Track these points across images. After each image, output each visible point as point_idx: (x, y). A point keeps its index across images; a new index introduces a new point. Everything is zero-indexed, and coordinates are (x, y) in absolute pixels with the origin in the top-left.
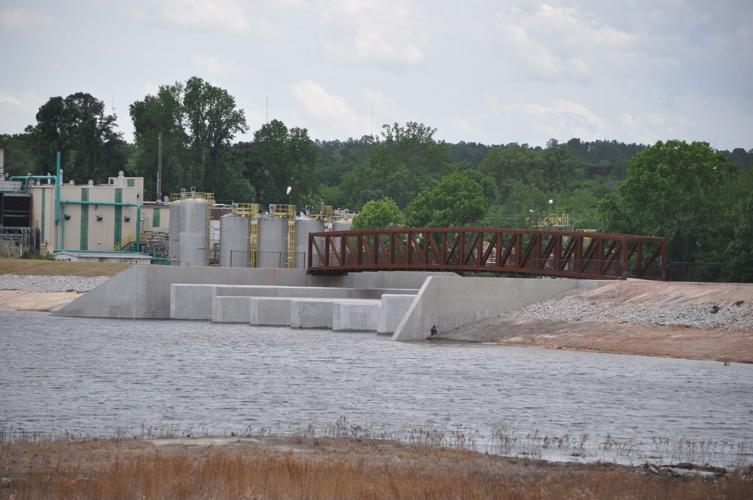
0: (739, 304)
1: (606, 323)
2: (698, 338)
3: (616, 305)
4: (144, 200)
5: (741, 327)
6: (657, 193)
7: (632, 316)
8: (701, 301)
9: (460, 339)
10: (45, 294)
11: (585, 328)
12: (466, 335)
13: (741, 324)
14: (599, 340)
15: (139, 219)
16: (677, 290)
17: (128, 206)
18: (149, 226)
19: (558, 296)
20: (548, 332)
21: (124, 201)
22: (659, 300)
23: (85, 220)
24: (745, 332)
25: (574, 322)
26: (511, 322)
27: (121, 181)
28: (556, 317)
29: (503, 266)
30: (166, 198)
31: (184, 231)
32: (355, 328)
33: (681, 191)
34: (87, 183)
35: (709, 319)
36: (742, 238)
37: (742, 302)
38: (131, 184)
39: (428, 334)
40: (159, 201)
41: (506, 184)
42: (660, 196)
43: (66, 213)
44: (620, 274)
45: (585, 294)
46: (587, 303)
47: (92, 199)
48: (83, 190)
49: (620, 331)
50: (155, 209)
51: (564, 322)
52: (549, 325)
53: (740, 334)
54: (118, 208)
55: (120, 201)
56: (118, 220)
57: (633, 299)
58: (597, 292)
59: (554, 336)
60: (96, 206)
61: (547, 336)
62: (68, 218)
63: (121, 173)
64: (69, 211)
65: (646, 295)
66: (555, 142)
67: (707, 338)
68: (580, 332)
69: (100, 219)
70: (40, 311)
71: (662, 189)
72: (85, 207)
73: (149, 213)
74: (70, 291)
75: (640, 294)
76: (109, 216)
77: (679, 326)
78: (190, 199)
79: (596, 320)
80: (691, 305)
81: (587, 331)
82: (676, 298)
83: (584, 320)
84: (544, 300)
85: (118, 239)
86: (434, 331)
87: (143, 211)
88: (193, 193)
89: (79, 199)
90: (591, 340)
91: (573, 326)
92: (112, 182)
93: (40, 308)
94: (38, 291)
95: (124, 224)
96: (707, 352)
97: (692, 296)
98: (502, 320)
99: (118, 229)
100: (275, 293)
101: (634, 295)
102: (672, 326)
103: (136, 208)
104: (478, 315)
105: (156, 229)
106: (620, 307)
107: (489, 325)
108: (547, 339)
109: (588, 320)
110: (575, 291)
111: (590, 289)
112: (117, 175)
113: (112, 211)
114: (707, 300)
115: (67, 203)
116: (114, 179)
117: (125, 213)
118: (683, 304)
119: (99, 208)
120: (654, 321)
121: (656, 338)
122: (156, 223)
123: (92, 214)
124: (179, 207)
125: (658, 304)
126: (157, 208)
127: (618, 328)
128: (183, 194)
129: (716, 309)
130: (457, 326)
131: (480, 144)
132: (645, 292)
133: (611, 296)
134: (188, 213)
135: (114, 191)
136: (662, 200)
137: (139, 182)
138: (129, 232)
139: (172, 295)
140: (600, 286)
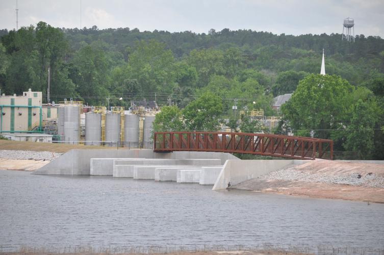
0: (370, 174)
1: (310, 182)
2: (353, 191)
3: (313, 173)
4: (43, 103)
5: (372, 185)
6: (312, 101)
7: (321, 179)
8: (352, 172)
9: (242, 188)
10: (16, 160)
11: (301, 184)
12: (244, 187)
13: (372, 184)
14: (309, 191)
15: (41, 114)
16: (341, 166)
17: (35, 107)
18: (45, 117)
19: (285, 168)
20: (283, 186)
21: (33, 105)
22: (333, 171)
23: (12, 115)
24: (374, 188)
25: (295, 181)
26: (265, 181)
27: (30, 93)
28: (286, 179)
29: (254, 151)
30: (53, 102)
31: (67, 121)
32: (187, 181)
33: (324, 100)
34: (13, 95)
35: (357, 181)
36: (355, 124)
37: (371, 173)
38: (35, 95)
39: (227, 186)
40: (50, 104)
41: (201, 71)
42: (313, 103)
43: (3, 112)
44: (312, 157)
45: (297, 167)
46: (299, 172)
47: (16, 104)
48: (12, 99)
49: (318, 186)
50: (48, 108)
51: (290, 181)
52: (283, 182)
53: (372, 189)
54: (30, 108)
55: (31, 105)
56: (30, 115)
57: (320, 170)
58: (303, 166)
59: (287, 188)
60: (19, 107)
61: (284, 188)
62: (4, 114)
63: (30, 90)
64: (4, 110)
65: (326, 168)
66: (213, 31)
67: (358, 190)
68: (299, 186)
69: (20, 114)
70: (20, 170)
71: (314, 99)
72: (13, 108)
73: (45, 110)
74: (31, 159)
75: (323, 168)
76: (25, 112)
77: (344, 184)
78: (70, 105)
79: (305, 180)
80: (348, 174)
81: (302, 186)
82: (341, 170)
83: (299, 180)
84: (279, 170)
85: (30, 125)
86: (229, 185)
87: (42, 109)
88: (71, 101)
89: (9, 104)
90: (304, 191)
91: (295, 183)
92: (26, 95)
93: (18, 168)
94: (12, 159)
95: (33, 117)
96: (359, 197)
97: (348, 170)
98: (260, 179)
99: (30, 119)
100: (142, 163)
101: (321, 168)
102: (341, 184)
103: (39, 109)
104: (249, 177)
105: (49, 119)
106: (315, 174)
107: (255, 182)
108: (284, 190)
109: (301, 181)
110: (292, 165)
111: (299, 165)
112: (27, 91)
113: (27, 110)
114: (356, 171)
115: (4, 107)
116: (26, 92)
117: (33, 111)
118: (344, 174)
119: (20, 109)
120: (332, 182)
121: (335, 190)
122: (49, 116)
123: (16, 112)
124: (64, 108)
125: (333, 173)
126: (49, 107)
127: (317, 185)
128: (66, 102)
129: (360, 177)
130: (239, 182)
131: (167, 32)
132: (325, 167)
133: (309, 168)
134: (69, 111)
135: (27, 100)
136: (314, 105)
137: (40, 94)
138: (35, 121)
139: (91, 164)
140: (304, 163)
